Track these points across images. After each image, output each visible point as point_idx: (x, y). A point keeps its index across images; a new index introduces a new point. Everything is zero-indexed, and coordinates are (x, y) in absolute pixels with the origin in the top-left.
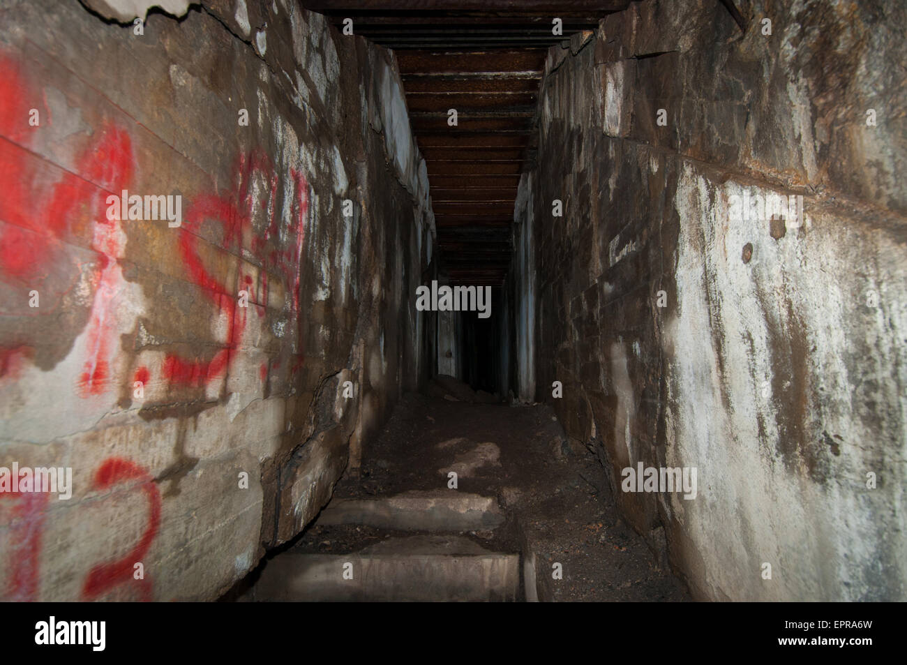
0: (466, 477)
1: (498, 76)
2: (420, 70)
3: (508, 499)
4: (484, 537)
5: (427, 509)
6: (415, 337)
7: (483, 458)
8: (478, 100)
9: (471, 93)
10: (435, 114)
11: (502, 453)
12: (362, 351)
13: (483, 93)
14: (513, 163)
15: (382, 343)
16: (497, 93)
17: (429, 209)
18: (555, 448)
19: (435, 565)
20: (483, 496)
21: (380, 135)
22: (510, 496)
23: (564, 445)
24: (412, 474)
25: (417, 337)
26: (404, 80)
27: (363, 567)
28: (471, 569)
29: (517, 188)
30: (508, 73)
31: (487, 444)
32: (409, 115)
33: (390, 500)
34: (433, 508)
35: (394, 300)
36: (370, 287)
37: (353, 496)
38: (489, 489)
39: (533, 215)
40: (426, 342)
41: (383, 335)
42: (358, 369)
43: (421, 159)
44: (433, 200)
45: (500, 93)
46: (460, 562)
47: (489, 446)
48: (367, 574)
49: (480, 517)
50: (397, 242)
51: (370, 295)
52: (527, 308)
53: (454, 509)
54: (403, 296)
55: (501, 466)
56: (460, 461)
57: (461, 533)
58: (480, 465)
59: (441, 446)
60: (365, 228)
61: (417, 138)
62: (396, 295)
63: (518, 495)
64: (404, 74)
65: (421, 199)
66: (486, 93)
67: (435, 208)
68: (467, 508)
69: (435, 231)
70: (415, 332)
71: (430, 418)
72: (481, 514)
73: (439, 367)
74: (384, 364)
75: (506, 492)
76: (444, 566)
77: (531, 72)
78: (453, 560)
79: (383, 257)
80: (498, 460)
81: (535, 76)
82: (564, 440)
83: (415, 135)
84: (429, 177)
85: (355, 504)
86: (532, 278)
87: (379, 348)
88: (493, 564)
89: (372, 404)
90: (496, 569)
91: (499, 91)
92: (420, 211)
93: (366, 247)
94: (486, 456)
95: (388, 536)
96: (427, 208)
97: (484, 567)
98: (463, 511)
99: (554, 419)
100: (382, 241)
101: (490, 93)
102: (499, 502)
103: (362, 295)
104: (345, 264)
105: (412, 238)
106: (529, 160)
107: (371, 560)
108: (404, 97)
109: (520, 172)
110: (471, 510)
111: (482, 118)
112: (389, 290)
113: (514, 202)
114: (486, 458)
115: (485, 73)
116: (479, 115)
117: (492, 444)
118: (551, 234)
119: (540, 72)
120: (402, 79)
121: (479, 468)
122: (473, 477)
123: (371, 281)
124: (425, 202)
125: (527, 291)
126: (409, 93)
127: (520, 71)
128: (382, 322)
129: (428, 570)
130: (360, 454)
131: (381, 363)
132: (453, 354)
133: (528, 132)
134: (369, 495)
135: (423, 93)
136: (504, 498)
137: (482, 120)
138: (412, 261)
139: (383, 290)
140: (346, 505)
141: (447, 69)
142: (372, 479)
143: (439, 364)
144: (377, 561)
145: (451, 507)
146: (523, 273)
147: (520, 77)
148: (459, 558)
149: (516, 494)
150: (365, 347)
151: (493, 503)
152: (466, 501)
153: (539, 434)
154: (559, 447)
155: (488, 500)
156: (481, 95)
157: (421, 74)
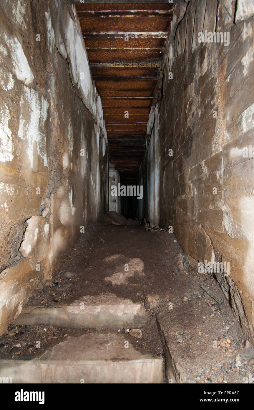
0: (122, 284)
1: (141, 35)
2: (94, 30)
3: (151, 304)
4: (135, 335)
5: (95, 313)
6: (96, 193)
7: (133, 269)
8: (129, 54)
9: (125, 48)
10: (104, 64)
11: (145, 265)
12: (52, 202)
13: (132, 48)
14: (147, 99)
15: (71, 196)
16: (140, 48)
17: (103, 126)
18: (178, 263)
19: (98, 368)
20: (134, 302)
21: (67, 62)
22: (152, 302)
23: (185, 260)
24: (87, 282)
25: (97, 193)
26: (85, 38)
27: (43, 370)
28: (126, 371)
29: (149, 115)
30: (147, 33)
31: (135, 259)
32: (89, 64)
33: (69, 307)
34: (99, 312)
35: (80, 171)
36: (61, 160)
37: (43, 304)
38: (138, 294)
39: (159, 126)
40: (103, 195)
41: (71, 191)
42: (49, 214)
43: (98, 96)
44: (105, 122)
45: (142, 48)
46: (118, 365)
47: (137, 260)
48: (46, 375)
49: (132, 318)
50: (82, 137)
51: (61, 166)
52: (154, 178)
53: (114, 312)
54: (87, 169)
55: (145, 276)
56: (118, 272)
57: (119, 330)
58: (131, 275)
59: (107, 259)
60: (54, 118)
61: (95, 82)
62: (82, 168)
63: (158, 301)
64: (85, 33)
65: (98, 119)
66: (134, 49)
67: (107, 127)
68: (123, 312)
69: (107, 139)
70: (96, 189)
71: (102, 240)
72: (133, 316)
73: (110, 207)
74: (73, 209)
75: (150, 299)
76: (105, 369)
77: (161, 32)
78: (112, 364)
79: (71, 143)
80: (143, 271)
81: (164, 35)
82: (184, 257)
83: (93, 80)
84: (103, 108)
85: (44, 311)
86: (158, 161)
87: (68, 200)
88: (143, 366)
89: (63, 235)
90: (145, 370)
91: (141, 47)
92: (98, 126)
93: (55, 132)
94: (135, 268)
95: (66, 335)
96: (102, 125)
97: (136, 369)
98: (120, 314)
99: (175, 241)
100: (69, 132)
101: (136, 48)
102: (145, 306)
103: (53, 165)
104: (32, 138)
105: (93, 139)
106: (156, 97)
107: (49, 365)
108: (86, 50)
109: (151, 105)
110: (126, 313)
111: (131, 68)
112: (76, 165)
113: (147, 124)
114: (135, 270)
115: (133, 33)
116: (130, 66)
117: (138, 259)
118: (173, 131)
119: (167, 33)
120: (83, 37)
121: (131, 277)
122: (127, 284)
123: (62, 156)
124: (101, 122)
125: (154, 168)
126: (89, 48)
127: (154, 31)
128: (70, 183)
129: (92, 371)
130: (52, 271)
131: (71, 209)
132: (117, 201)
133: (156, 78)
134: (55, 302)
135: (97, 48)
136: (149, 303)
137: (132, 68)
138: (93, 152)
139: (72, 164)
140: (37, 311)
141: (111, 30)
142: (60, 288)
143: (110, 205)
144: (53, 366)
145: (112, 311)
146: (151, 159)
147: (155, 36)
148: (117, 362)
149: (157, 300)
150: (54, 199)
151: (141, 308)
152: (122, 306)
153: (167, 251)
154: (181, 261)
155: (138, 306)
156: (131, 50)
157: (95, 33)
